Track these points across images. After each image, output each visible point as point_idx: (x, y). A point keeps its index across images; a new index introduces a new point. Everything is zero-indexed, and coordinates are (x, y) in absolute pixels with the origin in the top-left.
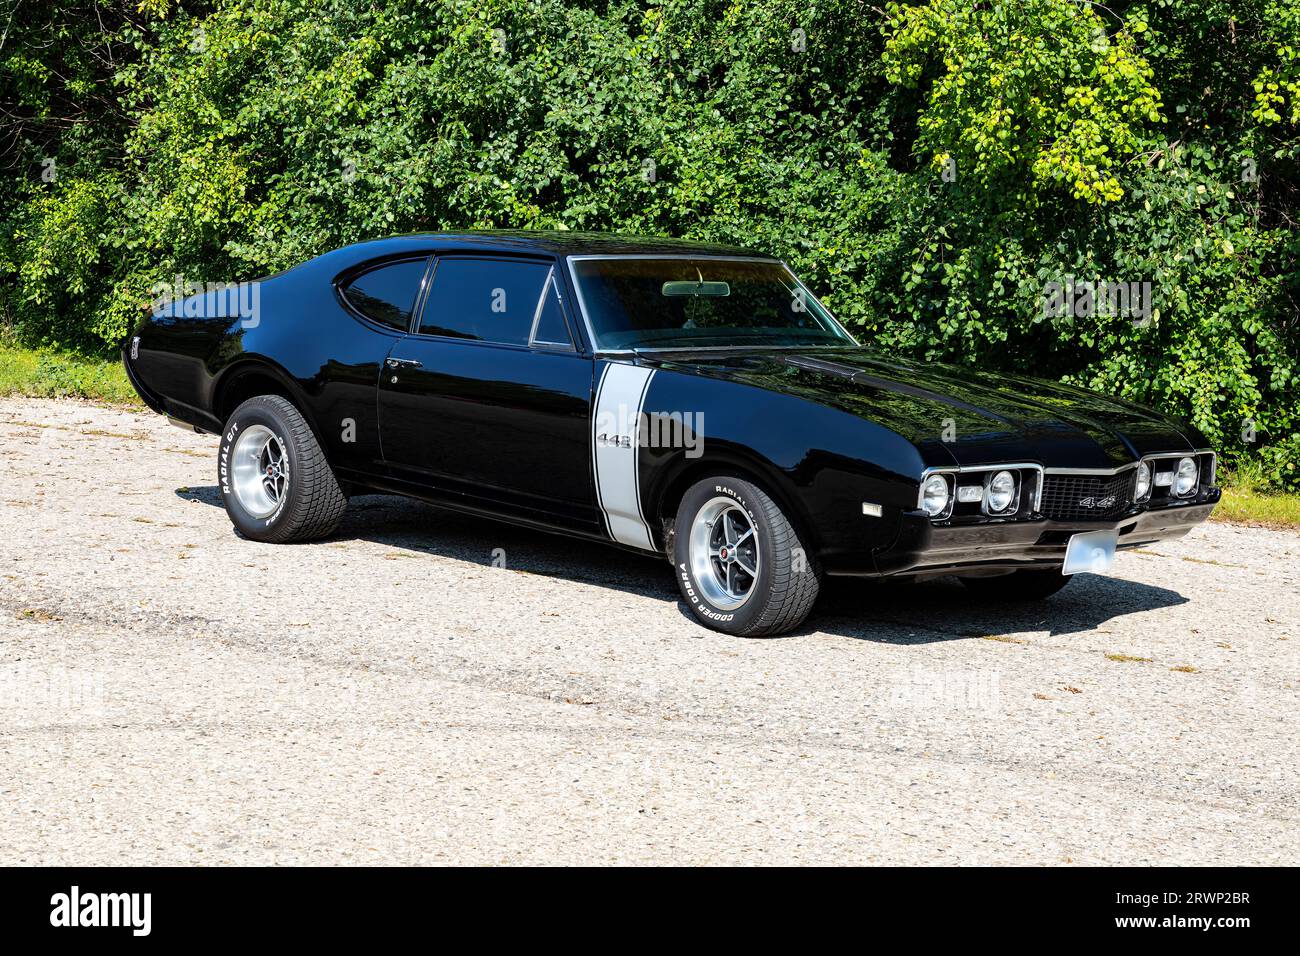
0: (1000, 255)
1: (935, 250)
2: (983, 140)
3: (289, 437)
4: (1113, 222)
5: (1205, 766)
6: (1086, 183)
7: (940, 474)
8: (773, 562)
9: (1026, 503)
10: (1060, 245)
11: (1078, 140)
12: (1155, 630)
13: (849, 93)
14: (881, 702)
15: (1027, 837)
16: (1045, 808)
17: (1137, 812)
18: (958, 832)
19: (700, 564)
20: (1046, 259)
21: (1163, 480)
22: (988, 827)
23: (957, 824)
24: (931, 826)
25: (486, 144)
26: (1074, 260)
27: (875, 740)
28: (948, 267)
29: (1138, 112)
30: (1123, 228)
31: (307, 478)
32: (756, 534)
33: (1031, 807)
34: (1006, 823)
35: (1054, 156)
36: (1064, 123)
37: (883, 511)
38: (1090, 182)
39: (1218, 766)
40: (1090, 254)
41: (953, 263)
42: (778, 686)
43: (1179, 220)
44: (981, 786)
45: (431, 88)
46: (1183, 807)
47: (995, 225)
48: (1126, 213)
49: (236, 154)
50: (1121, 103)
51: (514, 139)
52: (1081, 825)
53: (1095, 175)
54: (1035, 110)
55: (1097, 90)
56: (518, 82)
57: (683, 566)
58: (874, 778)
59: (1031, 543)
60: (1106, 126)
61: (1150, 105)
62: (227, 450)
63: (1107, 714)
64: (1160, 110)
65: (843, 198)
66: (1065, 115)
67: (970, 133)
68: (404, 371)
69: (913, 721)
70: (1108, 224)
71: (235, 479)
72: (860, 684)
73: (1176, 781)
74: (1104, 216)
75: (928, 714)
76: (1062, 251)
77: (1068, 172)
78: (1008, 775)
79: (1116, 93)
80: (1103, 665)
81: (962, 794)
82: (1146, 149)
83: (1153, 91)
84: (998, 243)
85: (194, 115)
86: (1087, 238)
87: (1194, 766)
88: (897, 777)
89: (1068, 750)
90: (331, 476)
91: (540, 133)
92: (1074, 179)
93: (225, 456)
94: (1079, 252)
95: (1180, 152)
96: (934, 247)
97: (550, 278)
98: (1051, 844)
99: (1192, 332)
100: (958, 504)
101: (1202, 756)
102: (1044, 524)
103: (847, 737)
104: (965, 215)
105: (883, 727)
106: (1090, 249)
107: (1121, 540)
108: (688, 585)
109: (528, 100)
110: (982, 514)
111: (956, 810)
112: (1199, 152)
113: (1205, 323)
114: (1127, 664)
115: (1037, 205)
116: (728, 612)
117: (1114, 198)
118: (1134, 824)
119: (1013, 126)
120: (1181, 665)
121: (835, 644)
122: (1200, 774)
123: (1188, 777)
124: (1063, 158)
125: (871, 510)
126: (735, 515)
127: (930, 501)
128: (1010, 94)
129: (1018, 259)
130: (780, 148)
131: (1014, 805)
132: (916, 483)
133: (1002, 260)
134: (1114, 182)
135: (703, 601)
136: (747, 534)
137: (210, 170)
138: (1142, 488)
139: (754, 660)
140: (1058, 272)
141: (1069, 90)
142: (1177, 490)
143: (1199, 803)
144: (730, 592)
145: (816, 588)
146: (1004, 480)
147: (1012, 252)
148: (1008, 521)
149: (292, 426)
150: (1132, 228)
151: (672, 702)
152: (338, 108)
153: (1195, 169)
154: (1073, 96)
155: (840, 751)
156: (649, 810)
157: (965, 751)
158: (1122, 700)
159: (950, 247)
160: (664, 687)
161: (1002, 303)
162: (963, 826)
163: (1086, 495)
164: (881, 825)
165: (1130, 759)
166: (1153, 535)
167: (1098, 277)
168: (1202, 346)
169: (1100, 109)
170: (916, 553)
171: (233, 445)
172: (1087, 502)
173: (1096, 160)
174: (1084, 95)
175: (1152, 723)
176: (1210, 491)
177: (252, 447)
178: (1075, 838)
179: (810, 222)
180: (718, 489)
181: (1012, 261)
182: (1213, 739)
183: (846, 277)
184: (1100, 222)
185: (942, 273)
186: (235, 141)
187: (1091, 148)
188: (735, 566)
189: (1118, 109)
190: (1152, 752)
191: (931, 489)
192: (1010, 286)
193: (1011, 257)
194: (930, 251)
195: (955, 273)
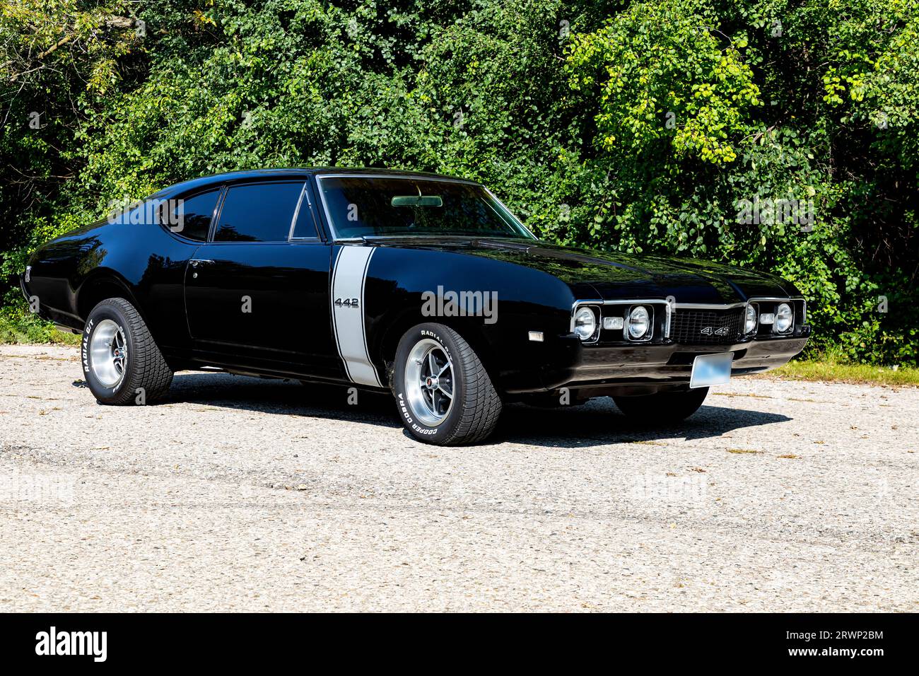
0: (654, 207)
1: (609, 206)
2: (637, 123)
3: (126, 325)
4: (731, 180)
5: (805, 516)
6: (710, 149)
7: (588, 306)
8: (464, 385)
9: (658, 332)
10: (694, 197)
11: (703, 121)
12: (766, 435)
13: (551, 114)
14: (542, 482)
15: (644, 569)
16: (664, 548)
17: (745, 549)
18: (583, 567)
19: (413, 392)
20: (685, 206)
21: (767, 319)
22: (611, 562)
23: (583, 561)
24: (560, 562)
25: (310, 159)
26: (705, 205)
27: (529, 506)
28: (619, 219)
29: (743, 99)
30: (737, 184)
31: (140, 355)
32: (452, 366)
33: (652, 547)
34: (628, 559)
35: (687, 132)
36: (693, 110)
37: (545, 337)
38: (712, 149)
39: (816, 516)
40: (716, 203)
41: (621, 215)
42: (462, 474)
43: (776, 175)
44: (611, 534)
45: (272, 123)
46: (786, 545)
47: (650, 188)
48: (739, 174)
49: (152, 180)
50: (731, 94)
51: (329, 155)
52: (694, 559)
53: (716, 144)
54: (672, 100)
55: (714, 86)
56: (329, 115)
57: (400, 396)
58: (520, 531)
59: (664, 363)
60: (722, 110)
61: (752, 94)
62: (86, 340)
63: (724, 484)
64: (758, 97)
65: (550, 184)
66: (693, 104)
67: (628, 121)
68: (203, 268)
69: (565, 493)
70: (727, 182)
71: (93, 360)
72: (529, 471)
73: (780, 527)
74: (724, 176)
75: (579, 489)
76: (696, 200)
77: (696, 142)
78: (637, 527)
79: (727, 87)
80: (725, 456)
81: (593, 540)
82: (751, 133)
83: (753, 86)
84: (652, 199)
85: (124, 155)
86: (713, 192)
87: (796, 516)
88: (541, 530)
89: (690, 509)
90: (158, 353)
91: (346, 150)
92: (702, 147)
93: (85, 345)
94: (708, 202)
95: (775, 134)
96: (609, 205)
97: (304, 192)
98: (666, 574)
99: (789, 255)
100: (603, 330)
101: (802, 508)
102: (672, 347)
103: (507, 505)
104: (630, 183)
105: (539, 498)
106: (715, 199)
107: (734, 365)
108: (404, 410)
109: (337, 127)
110: (624, 340)
111: (586, 551)
112: (788, 132)
113: (798, 249)
114: (744, 454)
115: (678, 172)
116: (433, 428)
117: (730, 160)
118: (742, 558)
119: (657, 110)
120: (785, 454)
121: (517, 449)
122: (800, 521)
123: (790, 524)
124: (693, 133)
125: (535, 337)
126: (437, 353)
127: (581, 328)
128: (654, 88)
129: (667, 209)
130: (508, 154)
131: (637, 546)
132: (569, 314)
133: (655, 210)
134: (729, 148)
135: (416, 421)
136: (446, 366)
137: (135, 191)
138: (750, 325)
139: (448, 459)
140: (694, 215)
141: (695, 87)
142: (777, 328)
143: (800, 541)
144: (436, 413)
145: (499, 404)
146: (640, 314)
147: (662, 205)
148: (645, 344)
149: (129, 318)
150: (744, 183)
151: (371, 487)
152: (212, 140)
153: (786, 144)
154: (698, 90)
155: (498, 514)
156: (310, 558)
157: (604, 511)
158: (737, 476)
159: (620, 204)
160: (368, 477)
161: (657, 242)
162: (589, 562)
163: (706, 326)
164: (515, 563)
165: (742, 513)
166: (760, 362)
167: (722, 218)
168: (797, 264)
169: (717, 98)
170: (572, 368)
171: (90, 336)
172: (707, 331)
173: (716, 133)
174: (706, 89)
175: (762, 489)
176: (803, 328)
177: (106, 337)
178: (689, 569)
179: (527, 200)
180: (423, 333)
181: (662, 211)
182: (811, 498)
183: (552, 234)
184: (721, 180)
185: (615, 222)
186: (152, 172)
187: (712, 125)
188: (438, 392)
189: (730, 99)
190: (761, 508)
191: (582, 319)
192: (662, 228)
193: (661, 208)
194: (606, 207)
195: (623, 221)
